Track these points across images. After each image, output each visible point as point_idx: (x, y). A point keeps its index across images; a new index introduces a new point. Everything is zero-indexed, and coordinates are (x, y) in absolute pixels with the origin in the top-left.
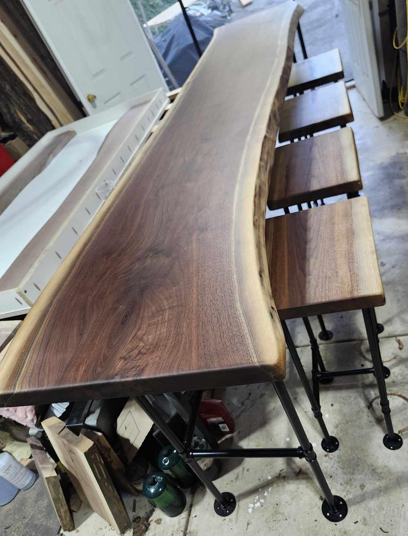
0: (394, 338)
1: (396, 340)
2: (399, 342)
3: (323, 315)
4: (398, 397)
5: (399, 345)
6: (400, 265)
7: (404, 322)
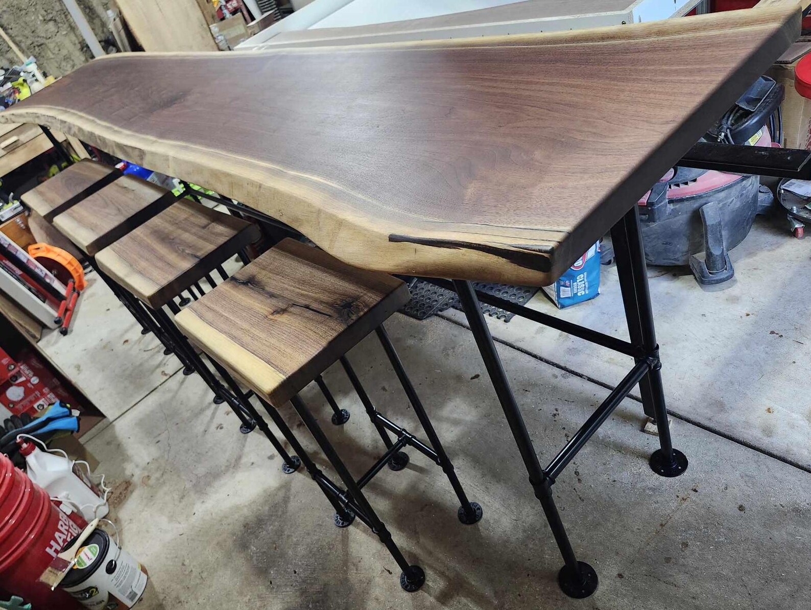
0: (171, 374)
2: (166, 375)
5: (166, 372)
6: (199, 437)
7: (169, 391)
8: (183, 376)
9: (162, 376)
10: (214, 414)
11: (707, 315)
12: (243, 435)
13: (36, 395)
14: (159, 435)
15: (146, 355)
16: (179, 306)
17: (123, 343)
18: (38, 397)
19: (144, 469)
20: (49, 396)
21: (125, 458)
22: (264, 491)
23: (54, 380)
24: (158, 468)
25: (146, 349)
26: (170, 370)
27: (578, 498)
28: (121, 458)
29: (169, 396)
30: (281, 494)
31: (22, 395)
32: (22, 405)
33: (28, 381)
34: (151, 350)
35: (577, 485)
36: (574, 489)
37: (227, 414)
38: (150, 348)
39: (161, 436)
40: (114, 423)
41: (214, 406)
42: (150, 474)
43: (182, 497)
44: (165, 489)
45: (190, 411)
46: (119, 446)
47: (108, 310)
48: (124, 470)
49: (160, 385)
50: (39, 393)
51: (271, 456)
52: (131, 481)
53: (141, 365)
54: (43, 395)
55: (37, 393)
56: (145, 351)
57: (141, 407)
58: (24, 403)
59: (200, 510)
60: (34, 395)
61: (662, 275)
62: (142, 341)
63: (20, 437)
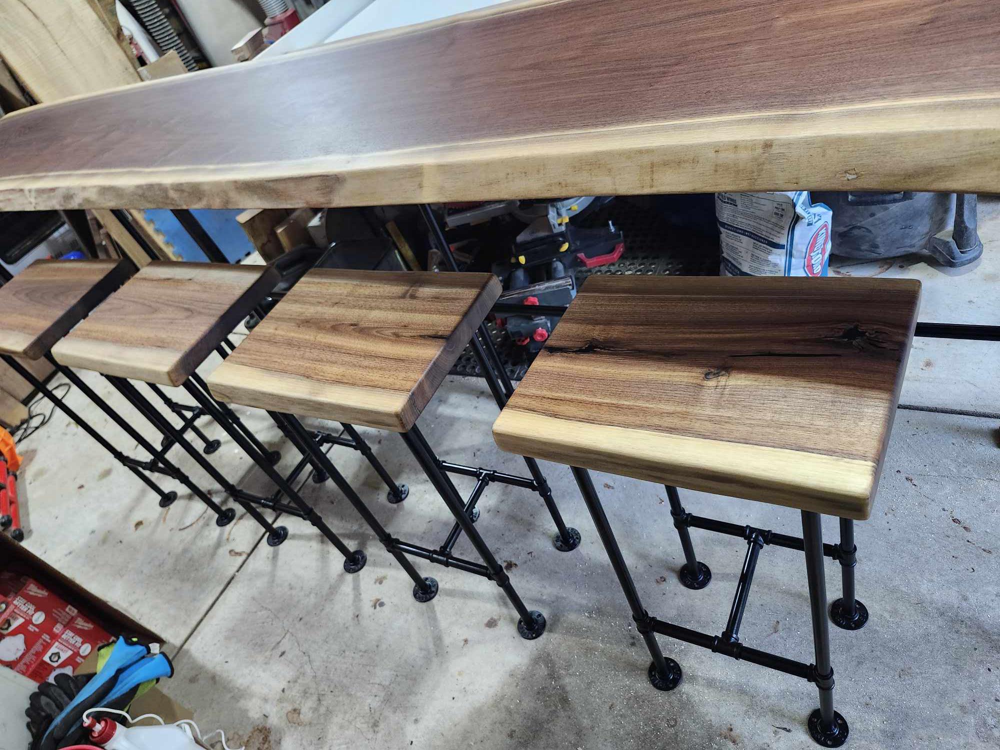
0: (248, 551)
1: (244, 552)
2: (240, 554)
3: (285, 479)
4: (193, 522)
5: (237, 551)
6: (351, 629)
7: (258, 575)
8: (271, 549)
9: (233, 557)
10: (356, 588)
11: (975, 300)
12: (424, 605)
13: (44, 641)
14: (278, 643)
15: (188, 535)
16: (204, 455)
17: (134, 529)
18: (47, 642)
19: (280, 701)
20: (64, 636)
21: (239, 695)
22: (512, 675)
23: (67, 610)
24: (305, 693)
25: (182, 527)
26: (244, 546)
27: (981, 551)
28: (229, 695)
29: (260, 583)
30: (543, 671)
31: (22, 647)
32: (25, 664)
33: (29, 622)
34: (191, 525)
35: (969, 536)
36: (968, 541)
37: (381, 583)
38: (188, 524)
39: (281, 644)
40: (185, 647)
41: (350, 577)
42: (297, 706)
43: (375, 725)
44: (337, 719)
45: (312, 596)
46: (213, 679)
47: (81, 487)
48: (244, 712)
49: (238, 571)
50: (48, 637)
51: (489, 622)
52: (268, 726)
53: (185, 551)
54: (55, 637)
55: (46, 637)
56: (180, 530)
57: (221, 610)
58: (27, 659)
59: (419, 734)
60: (41, 641)
61: (887, 270)
62: (168, 517)
63: (88, 717)
